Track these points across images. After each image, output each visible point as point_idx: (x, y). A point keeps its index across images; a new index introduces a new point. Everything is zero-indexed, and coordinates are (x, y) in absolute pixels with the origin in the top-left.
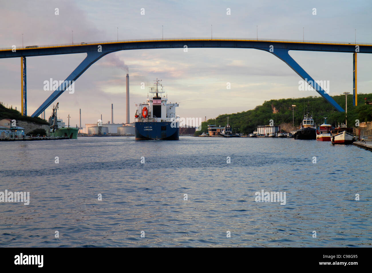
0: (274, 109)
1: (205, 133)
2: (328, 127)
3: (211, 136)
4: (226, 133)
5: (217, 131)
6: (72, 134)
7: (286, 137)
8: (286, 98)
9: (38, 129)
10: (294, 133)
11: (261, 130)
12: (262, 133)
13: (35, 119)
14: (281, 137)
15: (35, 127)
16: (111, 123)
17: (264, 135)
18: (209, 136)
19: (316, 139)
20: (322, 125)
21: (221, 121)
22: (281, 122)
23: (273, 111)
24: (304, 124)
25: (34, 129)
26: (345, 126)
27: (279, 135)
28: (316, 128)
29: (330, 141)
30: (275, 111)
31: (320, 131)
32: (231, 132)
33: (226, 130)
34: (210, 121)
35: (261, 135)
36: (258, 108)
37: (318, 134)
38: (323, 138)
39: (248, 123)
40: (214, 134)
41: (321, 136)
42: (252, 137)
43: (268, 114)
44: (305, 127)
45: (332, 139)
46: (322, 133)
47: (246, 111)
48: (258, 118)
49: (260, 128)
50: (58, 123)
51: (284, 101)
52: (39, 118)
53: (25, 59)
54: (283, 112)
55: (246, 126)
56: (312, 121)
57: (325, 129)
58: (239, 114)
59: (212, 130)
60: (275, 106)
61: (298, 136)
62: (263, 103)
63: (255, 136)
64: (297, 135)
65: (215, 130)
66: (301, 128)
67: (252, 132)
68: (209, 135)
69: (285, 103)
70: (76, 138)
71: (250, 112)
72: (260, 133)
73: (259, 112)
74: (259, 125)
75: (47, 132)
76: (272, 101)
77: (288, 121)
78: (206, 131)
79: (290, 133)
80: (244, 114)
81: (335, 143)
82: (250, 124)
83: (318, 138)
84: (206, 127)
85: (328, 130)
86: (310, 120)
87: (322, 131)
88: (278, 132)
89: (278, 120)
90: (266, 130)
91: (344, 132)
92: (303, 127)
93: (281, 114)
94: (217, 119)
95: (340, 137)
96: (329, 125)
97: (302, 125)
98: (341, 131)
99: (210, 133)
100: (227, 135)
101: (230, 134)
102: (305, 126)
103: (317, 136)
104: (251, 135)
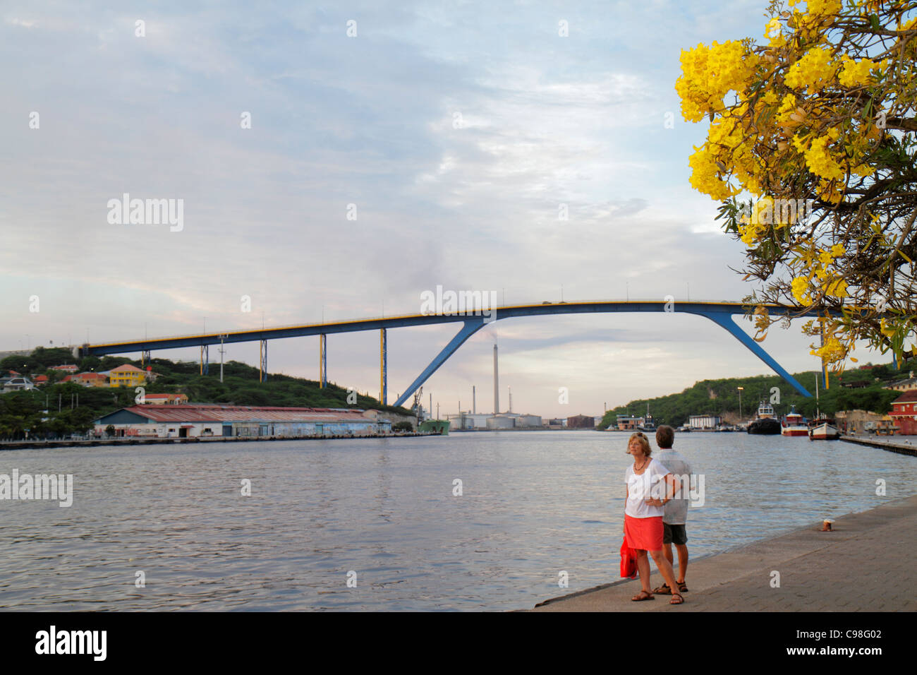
0: (712, 393)
1: (613, 426)
2: (798, 418)
3: (622, 431)
4: (646, 426)
5: (630, 423)
6: (442, 428)
7: (732, 431)
8: (727, 377)
9: (402, 423)
10: (743, 426)
11: (694, 422)
12: (696, 426)
13: (397, 410)
14: (723, 431)
15: (399, 419)
16: (472, 413)
17: (700, 428)
18: (618, 430)
19: (780, 434)
20: (789, 416)
21: (634, 410)
22: (722, 410)
23: (709, 395)
24: (760, 414)
25: (398, 422)
26: (824, 416)
27: (722, 428)
28: (776, 419)
29: (808, 435)
30: (713, 396)
31: (786, 422)
32: (653, 425)
33: (646, 422)
34: (619, 410)
35: (696, 428)
36: (687, 392)
37: (784, 426)
38: (792, 431)
39: (674, 412)
40: (626, 427)
41: (789, 429)
42: (685, 431)
43: (702, 400)
44: (762, 418)
45: (809, 433)
46: (789, 425)
47: (668, 395)
48: (688, 406)
49: (693, 420)
50: (423, 414)
51: (724, 382)
52: (403, 408)
53: (385, 331)
54: (725, 396)
55: (672, 416)
56: (771, 410)
57: (793, 420)
58: (658, 399)
59: (624, 422)
60: (713, 388)
61: (754, 430)
62: (694, 383)
63: (687, 430)
64: (752, 429)
65: (628, 422)
66: (757, 419)
67: (682, 425)
68: (618, 428)
69: (726, 385)
70: (447, 435)
71: (674, 397)
72: (693, 426)
73: (688, 397)
74: (691, 414)
75: (414, 427)
76: (707, 382)
77: (732, 409)
78: (615, 424)
79: (737, 426)
80: (665, 399)
81: (814, 438)
82: (677, 414)
83: (785, 432)
84: (613, 417)
85: (798, 422)
86: (768, 408)
87: (789, 422)
88: (720, 425)
89: (718, 408)
90: (701, 422)
91: (825, 424)
92: (759, 417)
93: (721, 399)
94: (628, 406)
95: (819, 431)
96: (799, 415)
97: (758, 415)
98: (821, 422)
99: (621, 426)
100: (648, 429)
101: (651, 427)
102: (762, 415)
103: (783, 429)
104: (682, 429)
